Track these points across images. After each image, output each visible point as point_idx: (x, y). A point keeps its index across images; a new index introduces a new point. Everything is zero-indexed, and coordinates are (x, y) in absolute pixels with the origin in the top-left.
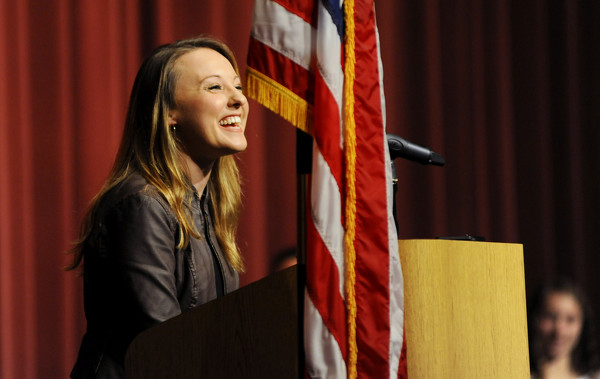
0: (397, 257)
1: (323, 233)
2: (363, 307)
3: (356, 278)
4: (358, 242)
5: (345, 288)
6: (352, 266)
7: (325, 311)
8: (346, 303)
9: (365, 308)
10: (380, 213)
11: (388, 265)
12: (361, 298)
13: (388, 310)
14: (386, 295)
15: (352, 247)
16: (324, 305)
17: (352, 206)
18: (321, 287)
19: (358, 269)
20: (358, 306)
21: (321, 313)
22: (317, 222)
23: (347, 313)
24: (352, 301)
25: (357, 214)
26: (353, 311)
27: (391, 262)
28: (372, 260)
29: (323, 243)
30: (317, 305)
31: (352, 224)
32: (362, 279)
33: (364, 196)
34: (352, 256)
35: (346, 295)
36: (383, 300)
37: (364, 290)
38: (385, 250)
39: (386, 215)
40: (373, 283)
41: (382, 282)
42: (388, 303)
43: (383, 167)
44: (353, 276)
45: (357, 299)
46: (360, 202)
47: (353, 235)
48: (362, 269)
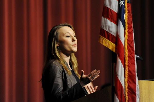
0: (138, 85)
1: (119, 79)
2: (129, 98)
3: (128, 90)
4: (128, 81)
5: (125, 93)
6: (127, 87)
7: (120, 99)
8: (125, 97)
9: (130, 98)
10: (134, 73)
11: (136, 87)
12: (129, 95)
13: (136, 99)
14: (135, 95)
15: (127, 82)
16: (120, 97)
17: (127, 72)
18: (119, 92)
19: (128, 88)
20: (128, 97)
21: (119, 99)
22: (118, 76)
23: (125, 99)
24: (127, 96)
25: (128, 74)
26: (127, 99)
27: (137, 86)
28: (132, 86)
29: (120, 81)
30: (118, 97)
31: (127, 76)
32: (129, 91)
33: (130, 69)
34: (127, 84)
35: (125, 94)
36: (135, 96)
37: (130, 93)
38: (135, 83)
39: (135, 74)
40: (132, 92)
41: (134, 92)
42: (136, 97)
43: (135, 62)
44: (127, 90)
45: (128, 96)
46: (129, 71)
47: (127, 79)
48: (129, 88)
